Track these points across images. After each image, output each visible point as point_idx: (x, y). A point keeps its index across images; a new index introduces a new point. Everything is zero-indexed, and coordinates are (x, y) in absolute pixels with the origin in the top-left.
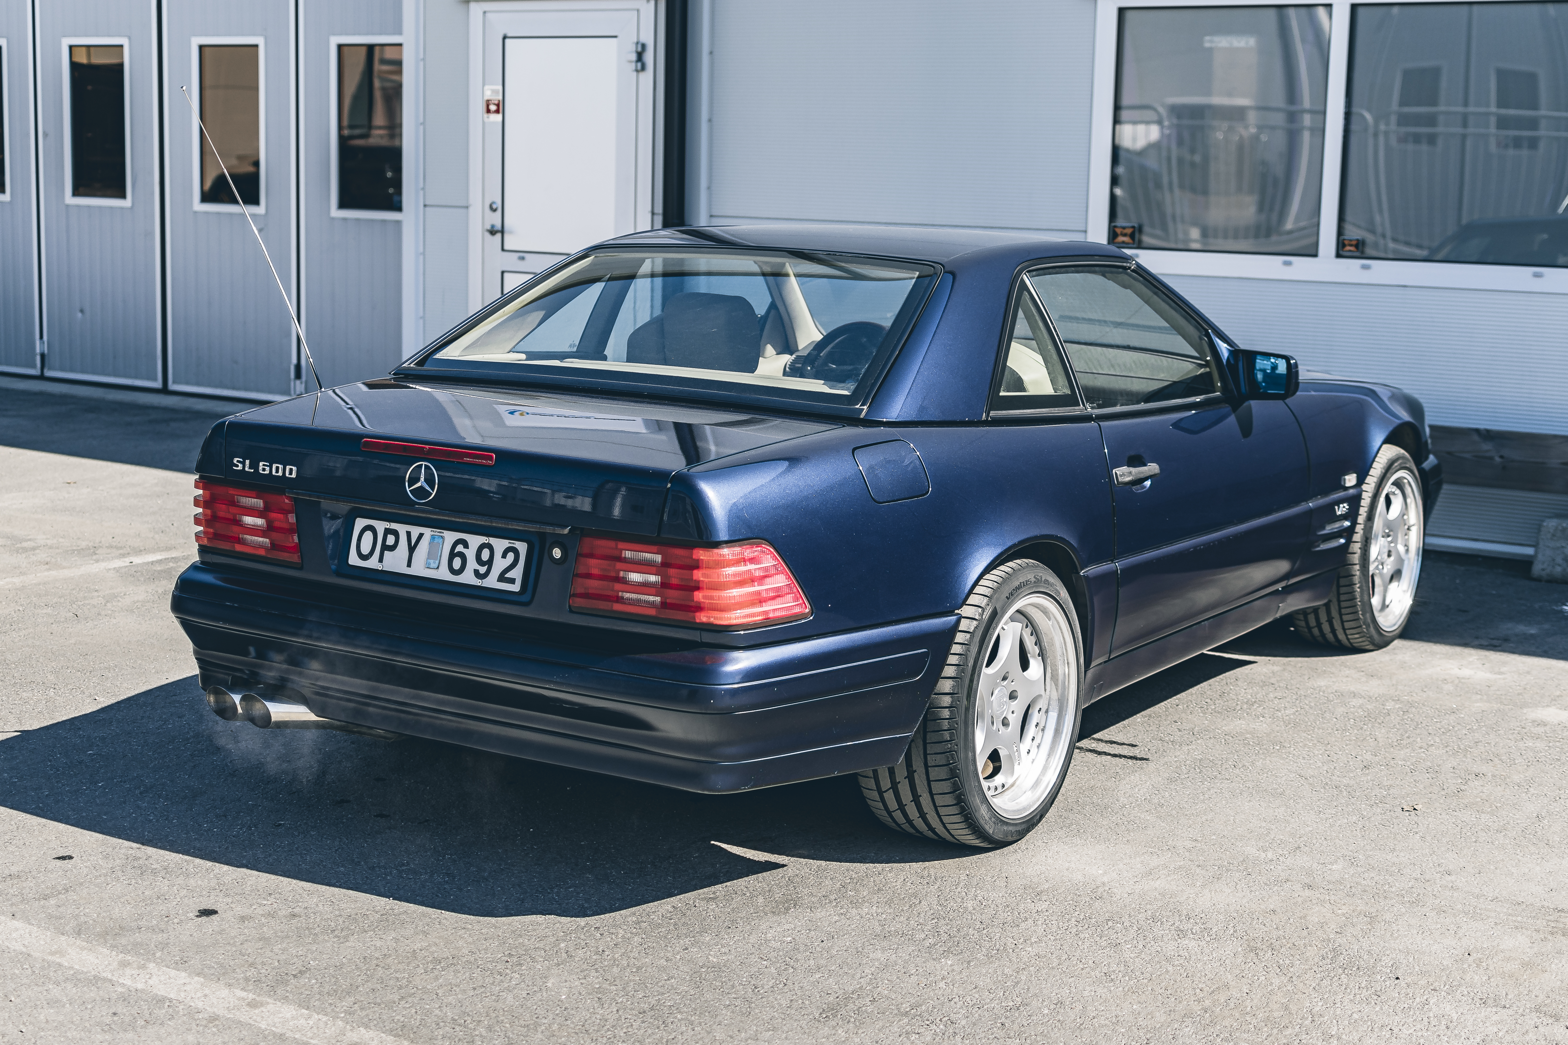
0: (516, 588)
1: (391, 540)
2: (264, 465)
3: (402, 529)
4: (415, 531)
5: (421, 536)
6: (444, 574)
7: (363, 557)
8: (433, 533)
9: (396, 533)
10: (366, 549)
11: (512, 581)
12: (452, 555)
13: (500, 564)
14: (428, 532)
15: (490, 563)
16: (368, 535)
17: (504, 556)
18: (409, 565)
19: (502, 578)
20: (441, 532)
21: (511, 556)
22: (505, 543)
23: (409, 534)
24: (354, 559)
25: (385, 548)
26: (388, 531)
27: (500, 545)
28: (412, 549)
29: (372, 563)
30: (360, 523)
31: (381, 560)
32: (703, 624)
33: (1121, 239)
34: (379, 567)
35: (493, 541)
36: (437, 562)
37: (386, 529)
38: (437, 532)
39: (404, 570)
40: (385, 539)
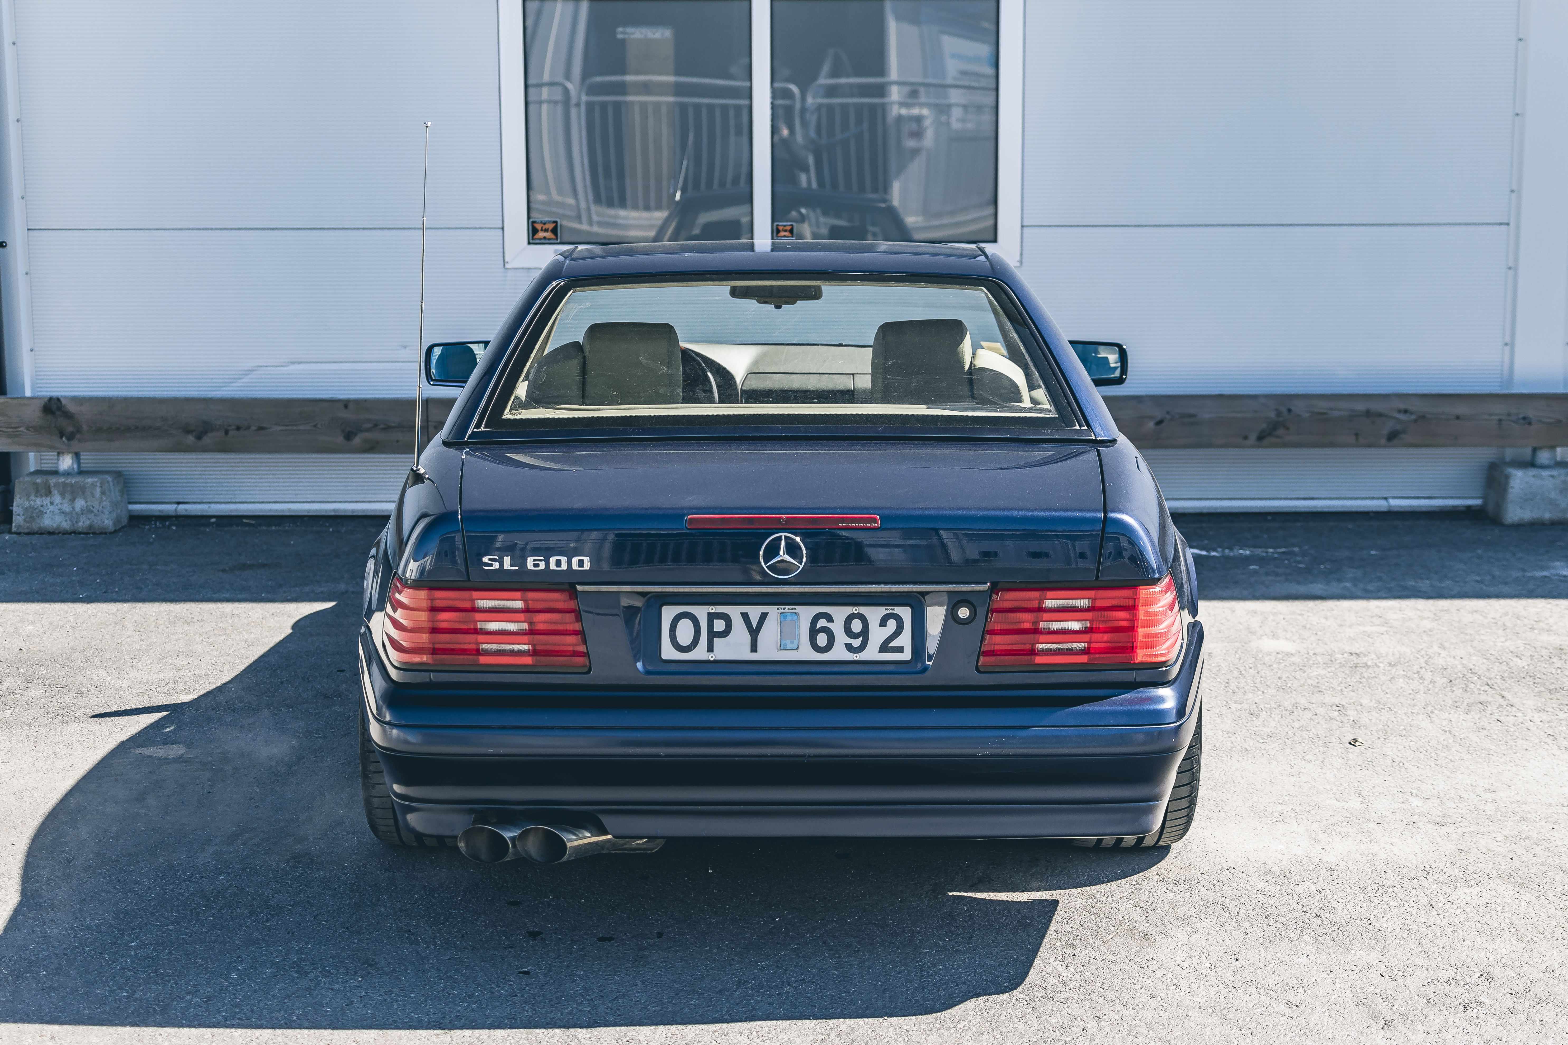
0: (906, 656)
1: (719, 625)
2: (535, 560)
3: (733, 611)
4: (754, 612)
5: (764, 616)
6: (806, 653)
7: (682, 649)
8: (780, 611)
9: (725, 617)
10: (685, 639)
11: (900, 650)
12: (814, 632)
13: (878, 634)
14: (773, 612)
15: (865, 633)
16: (685, 624)
17: (883, 624)
18: (754, 648)
19: (884, 648)
20: (792, 609)
21: (892, 625)
22: (883, 611)
23: (745, 616)
24: (668, 652)
25: (714, 634)
26: (712, 617)
27: (874, 614)
28: (754, 632)
29: (700, 653)
30: (669, 612)
31: (710, 649)
32: (1142, 663)
33: (541, 234)
34: (711, 657)
35: (864, 610)
36: (796, 642)
37: (709, 614)
38: (786, 609)
39: (747, 655)
40: (710, 625)
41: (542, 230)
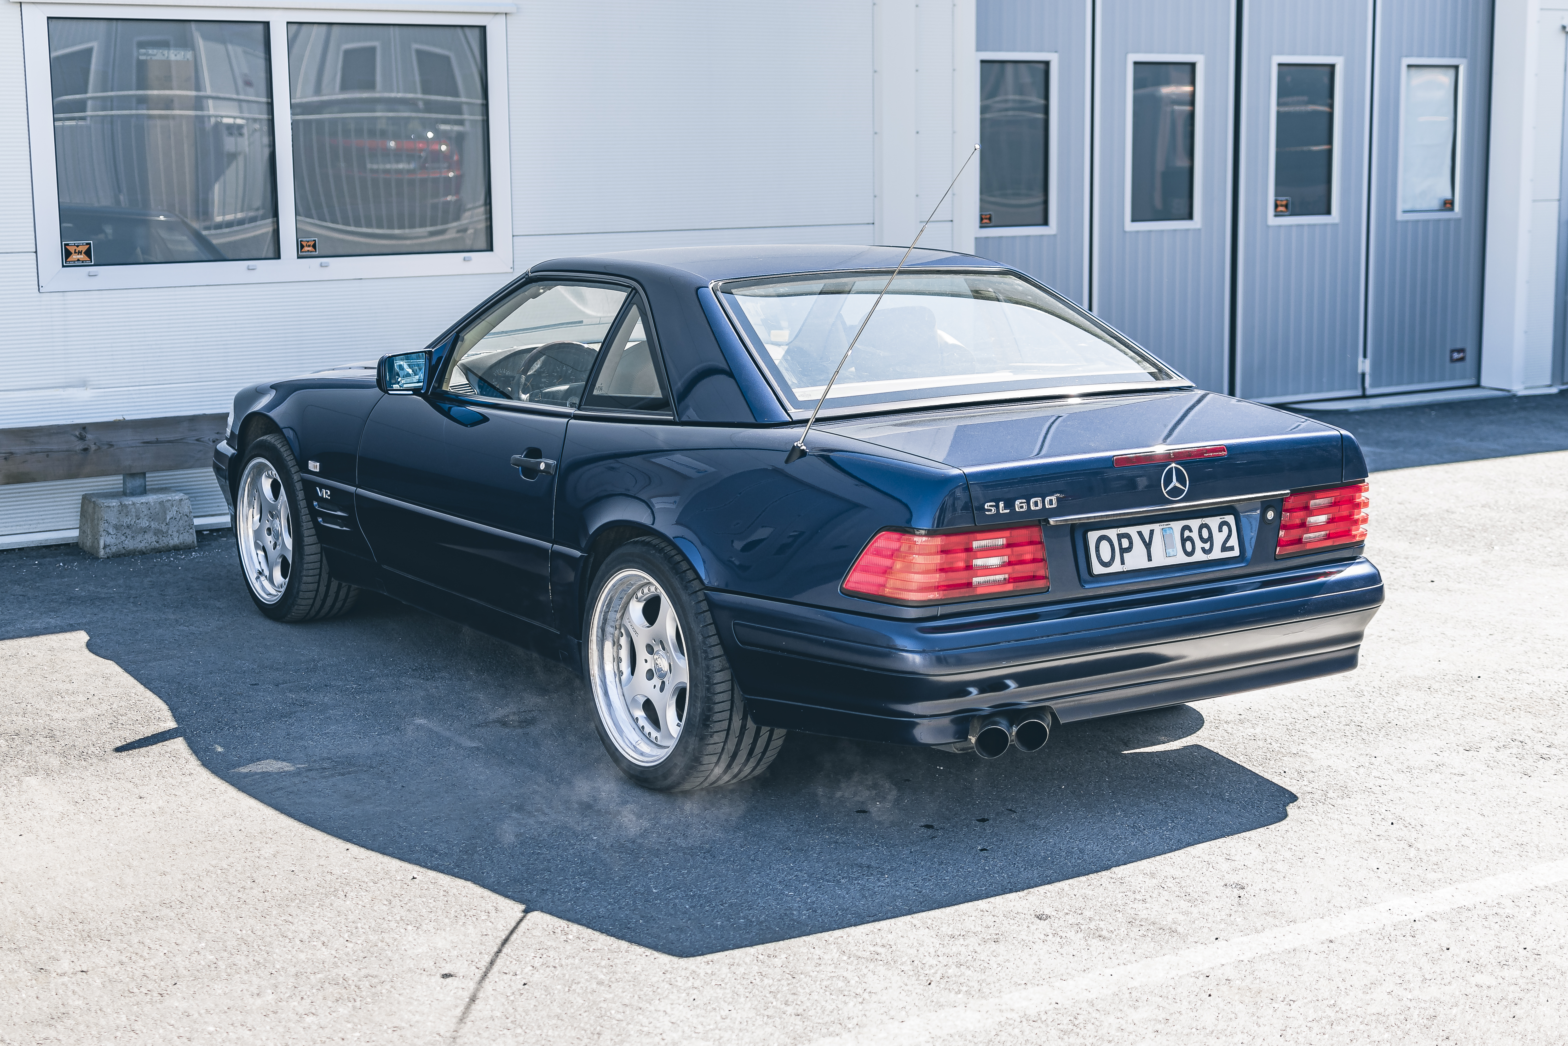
0: (1236, 553)
1: (1125, 543)
2: (1020, 503)
3: (1132, 531)
4: (1145, 529)
5: (1152, 532)
6: (1182, 559)
7: (1106, 565)
8: (1161, 527)
9: (1128, 536)
10: (1106, 556)
11: (1232, 548)
12: (1184, 541)
13: (1219, 538)
14: (1157, 527)
15: (1210, 538)
16: (1104, 545)
17: (1220, 530)
18: (1150, 559)
19: (1224, 548)
20: (1168, 524)
21: (1225, 528)
22: (1217, 520)
23: (1140, 534)
24: (1097, 569)
25: (1123, 551)
26: (1120, 537)
27: (1214, 522)
28: (1148, 545)
29: (1116, 567)
30: (1093, 536)
31: (1123, 563)
33: (75, 257)
34: (1124, 569)
35: (1207, 520)
36: (1174, 550)
37: (1118, 535)
38: (1164, 525)
39: (1145, 564)
40: (1120, 544)
41: (75, 252)
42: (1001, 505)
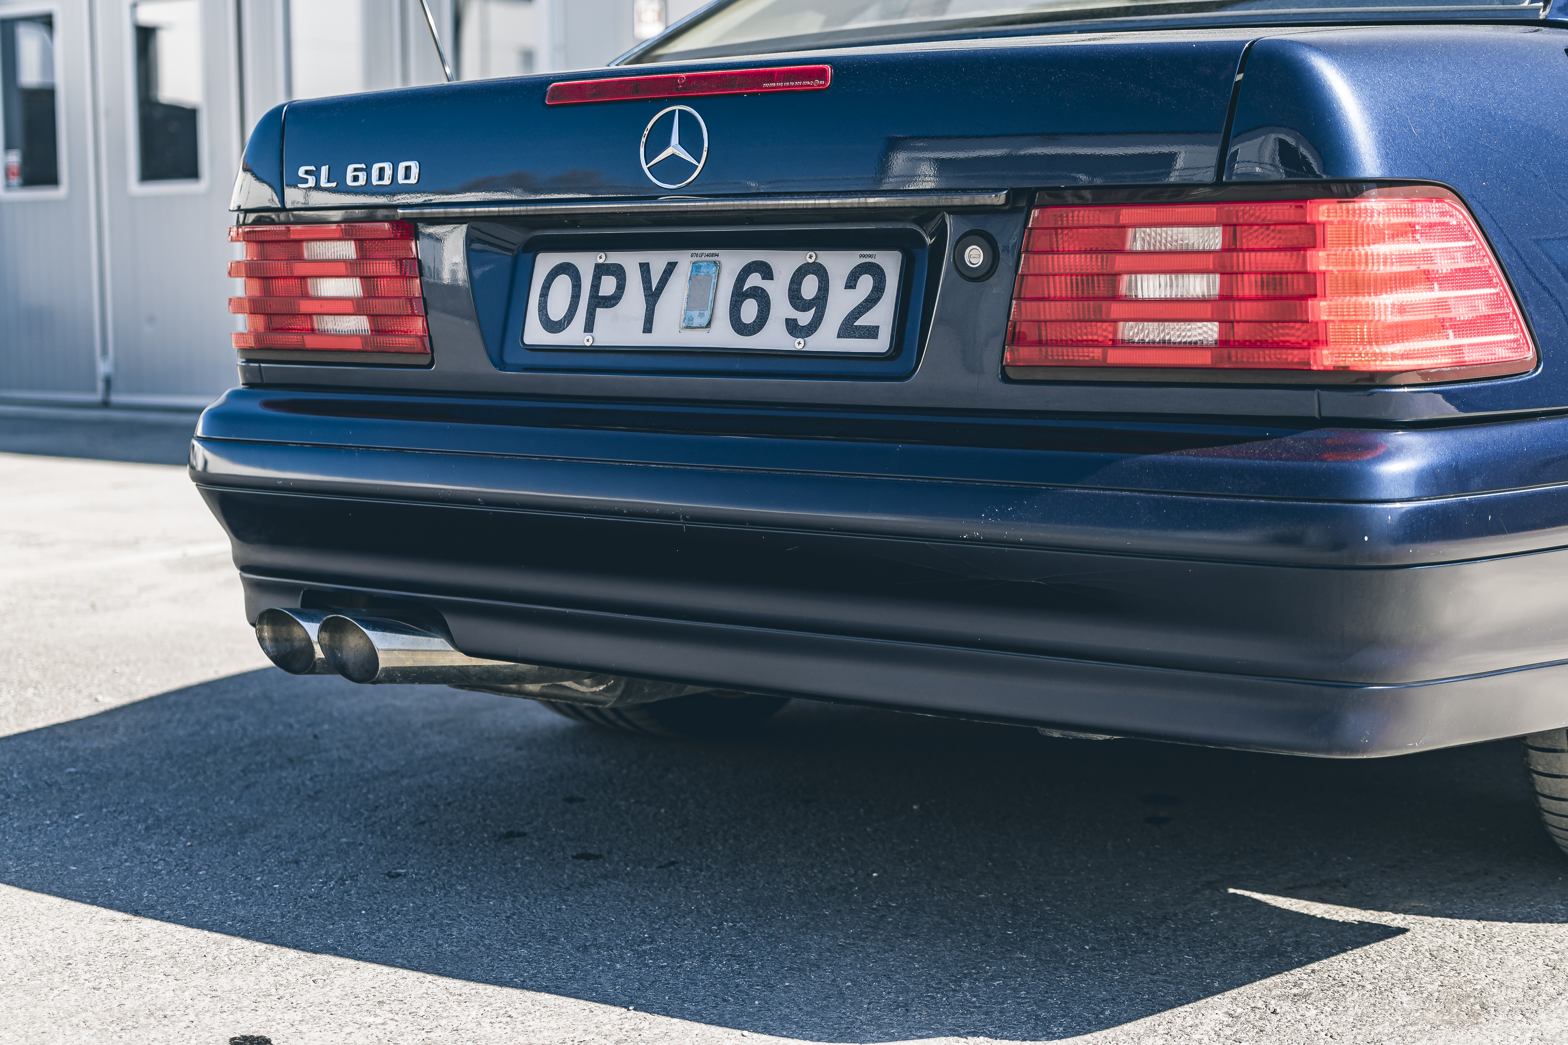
0: (881, 344)
1: (608, 285)
2: (356, 170)
3: (630, 261)
4: (658, 260)
5: (671, 267)
6: (722, 336)
7: (552, 327)
8: (695, 259)
9: (618, 271)
10: (557, 309)
11: (872, 332)
12: (739, 296)
13: (842, 302)
14: (685, 259)
15: (820, 302)
16: (563, 283)
17: (851, 284)
18: (648, 328)
19: (848, 329)
20: (712, 255)
21: (866, 283)
22: (853, 259)
23: (645, 268)
24: (534, 333)
25: (598, 301)
26: (601, 270)
27: (840, 264)
28: (652, 296)
29: (572, 335)
30: (545, 263)
31: (589, 327)
32: (1326, 372)
34: (586, 340)
35: (825, 257)
36: (707, 313)
37: (598, 266)
38: (704, 255)
39: (637, 339)
40: (596, 285)
42: (324, 170)
